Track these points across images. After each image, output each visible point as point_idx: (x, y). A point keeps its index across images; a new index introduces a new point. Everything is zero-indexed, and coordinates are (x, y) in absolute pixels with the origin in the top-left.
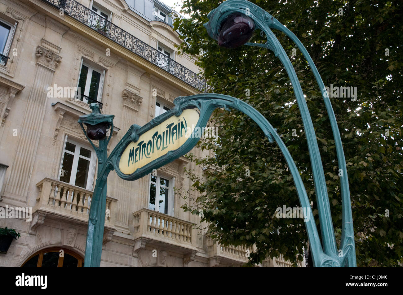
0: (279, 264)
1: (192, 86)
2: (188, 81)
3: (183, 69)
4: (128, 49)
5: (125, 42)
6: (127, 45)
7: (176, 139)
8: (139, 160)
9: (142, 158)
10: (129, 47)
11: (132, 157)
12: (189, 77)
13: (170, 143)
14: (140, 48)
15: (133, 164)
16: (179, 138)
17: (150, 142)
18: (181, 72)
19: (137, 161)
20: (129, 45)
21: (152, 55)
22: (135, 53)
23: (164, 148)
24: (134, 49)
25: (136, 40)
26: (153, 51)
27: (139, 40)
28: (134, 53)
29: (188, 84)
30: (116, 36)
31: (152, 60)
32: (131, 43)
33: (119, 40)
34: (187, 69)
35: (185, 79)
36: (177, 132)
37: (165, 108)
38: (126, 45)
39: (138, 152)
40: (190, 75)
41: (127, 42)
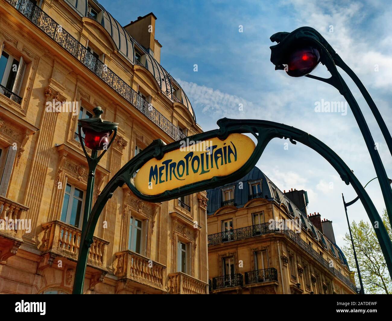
0: (186, 291)
1: (119, 94)
2: (116, 88)
3: (113, 75)
4: (57, 43)
5: (55, 34)
6: (57, 38)
7: (222, 164)
8: (167, 180)
9: (171, 179)
10: (59, 41)
11: (155, 176)
12: (118, 84)
13: (212, 167)
14: (70, 44)
15: (156, 183)
16: (226, 163)
17: (181, 163)
18: (109, 77)
19: (164, 181)
20: (59, 38)
21: (82, 54)
22: (64, 49)
23: (203, 172)
24: (63, 44)
25: (67, 35)
26: (83, 50)
27: (70, 35)
28: (63, 47)
29: (115, 91)
30: (46, 26)
31: (82, 59)
32: (61, 37)
33: (48, 31)
34: (116, 75)
35: (113, 85)
36: (222, 156)
37: (88, 113)
38: (55, 37)
39: (164, 171)
40: (118, 82)
41: (57, 35)
